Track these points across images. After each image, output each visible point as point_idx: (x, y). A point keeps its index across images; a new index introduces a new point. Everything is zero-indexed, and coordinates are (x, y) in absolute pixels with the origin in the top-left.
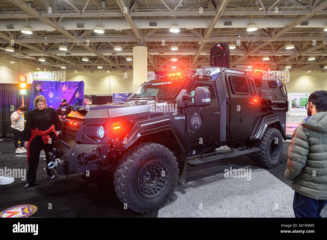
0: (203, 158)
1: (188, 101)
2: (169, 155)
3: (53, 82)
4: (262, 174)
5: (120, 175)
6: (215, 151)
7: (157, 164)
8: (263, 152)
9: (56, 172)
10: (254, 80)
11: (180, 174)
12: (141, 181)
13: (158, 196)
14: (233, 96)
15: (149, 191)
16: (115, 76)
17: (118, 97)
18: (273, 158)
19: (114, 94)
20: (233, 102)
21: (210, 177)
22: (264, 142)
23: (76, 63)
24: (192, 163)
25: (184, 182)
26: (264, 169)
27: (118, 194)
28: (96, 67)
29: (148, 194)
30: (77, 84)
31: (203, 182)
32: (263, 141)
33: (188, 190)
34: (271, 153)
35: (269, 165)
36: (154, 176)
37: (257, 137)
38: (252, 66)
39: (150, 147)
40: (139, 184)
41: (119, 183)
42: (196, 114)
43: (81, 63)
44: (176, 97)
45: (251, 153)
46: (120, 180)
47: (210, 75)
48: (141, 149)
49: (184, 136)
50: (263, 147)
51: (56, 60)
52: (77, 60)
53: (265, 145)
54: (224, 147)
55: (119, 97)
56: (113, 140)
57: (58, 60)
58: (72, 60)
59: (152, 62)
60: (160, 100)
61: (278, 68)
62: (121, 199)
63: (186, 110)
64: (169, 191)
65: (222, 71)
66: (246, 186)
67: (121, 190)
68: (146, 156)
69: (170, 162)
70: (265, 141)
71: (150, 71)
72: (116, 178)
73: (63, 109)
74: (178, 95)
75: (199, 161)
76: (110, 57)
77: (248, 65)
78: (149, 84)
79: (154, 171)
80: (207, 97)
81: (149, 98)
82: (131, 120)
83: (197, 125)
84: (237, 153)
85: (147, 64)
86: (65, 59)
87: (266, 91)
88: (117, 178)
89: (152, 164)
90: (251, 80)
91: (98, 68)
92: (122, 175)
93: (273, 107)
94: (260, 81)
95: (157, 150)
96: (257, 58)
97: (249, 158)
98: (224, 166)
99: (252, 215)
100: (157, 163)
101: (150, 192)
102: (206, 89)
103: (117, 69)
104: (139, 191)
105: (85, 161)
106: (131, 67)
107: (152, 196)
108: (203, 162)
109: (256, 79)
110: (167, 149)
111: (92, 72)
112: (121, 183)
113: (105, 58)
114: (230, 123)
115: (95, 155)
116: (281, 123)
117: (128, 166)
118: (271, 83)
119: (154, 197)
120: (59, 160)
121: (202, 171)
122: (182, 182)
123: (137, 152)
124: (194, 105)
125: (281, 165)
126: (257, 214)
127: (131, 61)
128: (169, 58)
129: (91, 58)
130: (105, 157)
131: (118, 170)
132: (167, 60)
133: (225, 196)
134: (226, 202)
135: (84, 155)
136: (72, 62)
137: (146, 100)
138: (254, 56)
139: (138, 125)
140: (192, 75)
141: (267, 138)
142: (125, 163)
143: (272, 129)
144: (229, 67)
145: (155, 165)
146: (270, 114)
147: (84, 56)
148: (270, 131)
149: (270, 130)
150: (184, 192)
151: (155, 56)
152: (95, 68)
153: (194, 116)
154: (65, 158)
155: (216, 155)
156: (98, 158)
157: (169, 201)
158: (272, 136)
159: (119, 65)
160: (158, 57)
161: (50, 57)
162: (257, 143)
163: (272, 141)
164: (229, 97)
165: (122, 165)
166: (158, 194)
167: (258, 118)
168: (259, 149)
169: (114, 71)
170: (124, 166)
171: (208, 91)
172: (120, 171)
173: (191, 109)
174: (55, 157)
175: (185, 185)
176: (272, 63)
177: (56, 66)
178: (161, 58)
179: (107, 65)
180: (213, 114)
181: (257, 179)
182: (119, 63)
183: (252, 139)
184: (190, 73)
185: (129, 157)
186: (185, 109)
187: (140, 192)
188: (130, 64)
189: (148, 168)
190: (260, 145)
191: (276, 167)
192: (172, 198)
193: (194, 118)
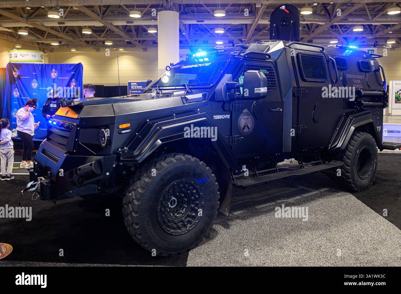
0: (257, 176)
1: (233, 92)
2: (203, 172)
3: (37, 65)
4: (345, 201)
5: (131, 201)
6: (275, 167)
7: (186, 185)
8: (347, 167)
9: (39, 196)
10: (336, 60)
11: (221, 200)
12: (163, 209)
13: (188, 232)
14: (302, 84)
15: (175, 223)
16: (132, 55)
17: (135, 87)
18: (362, 177)
19: (130, 83)
20: (302, 93)
21: (267, 205)
22: (349, 154)
23: (73, 38)
24: (239, 184)
25: (227, 211)
26: (348, 193)
27: (128, 229)
28: (104, 43)
29: (174, 228)
30: (72, 67)
31: (256, 212)
32: (347, 151)
33: (233, 223)
34: (359, 171)
35: (355, 187)
36: (182, 202)
37: (339, 145)
38: (337, 40)
39: (176, 160)
40: (159, 214)
41: (129, 213)
42: (245, 111)
43: (80, 37)
44: (216, 86)
45: (330, 169)
46: (131, 208)
47: (268, 53)
48: (162, 163)
49: (228, 144)
50: (347, 160)
51: (44, 33)
52: (75, 32)
53: (350, 158)
54: (290, 160)
55: (138, 87)
56: (120, 149)
57: (47, 33)
58: (67, 32)
59: (187, 35)
60: (193, 90)
61: (376, 43)
62: (132, 235)
63: (231, 105)
64: (205, 224)
65: (286, 46)
66: (320, 218)
67: (133, 223)
68: (169, 172)
69: (206, 182)
70: (351, 152)
71: (184, 48)
72: (125, 206)
73: (51, 105)
74: (219, 83)
75: (250, 180)
76: (123, 28)
77: (332, 38)
78: (177, 66)
79: (182, 195)
80: (261, 86)
81: (177, 88)
82: (148, 120)
83: (249, 128)
84: (309, 168)
85: (179, 38)
86: (57, 31)
87: (354, 76)
88: (127, 205)
89: (178, 185)
90: (331, 60)
91: (106, 44)
92: (134, 201)
93: (364, 102)
94: (345, 62)
95: (187, 164)
96: (344, 28)
97: (327, 177)
98: (289, 188)
99: (326, 259)
100: (186, 183)
101: (176, 225)
102: (262, 73)
103: (134, 46)
104: (159, 223)
105: (80, 180)
106: (155, 43)
107: (180, 231)
108: (257, 182)
109: (339, 58)
110: (201, 163)
111: (97, 50)
112: (133, 213)
113: (117, 30)
114: (298, 124)
115: (93, 172)
116: (375, 124)
117: (143, 188)
118: (361, 65)
119: (182, 233)
120: (43, 179)
121: (255, 195)
122: (225, 211)
123: (157, 167)
124: (242, 97)
125: (374, 187)
126: (333, 258)
127: (154, 33)
128: (212, 29)
129: (95, 30)
130: (108, 174)
131: (128, 194)
132: (209, 31)
133: (289, 232)
134: (289, 241)
135: (78, 171)
136: (67, 35)
137: (172, 91)
138: (339, 25)
139: (158, 128)
140: (240, 53)
141: (353, 147)
142: (138, 183)
143: (362, 133)
144: (298, 41)
145: (184, 187)
146: (358, 111)
147: (85, 27)
148: (359, 137)
149: (358, 135)
150: (227, 226)
151: (191, 26)
152: (101, 43)
153: (243, 114)
154: (51, 176)
155: (277, 172)
156: (97, 175)
157: (204, 239)
158: (361, 144)
159: (137, 39)
160: (195, 27)
161: (34, 28)
162: (339, 154)
163: (361, 151)
164: (296, 86)
165: (134, 186)
166: (188, 228)
167: (340, 117)
168: (341, 163)
169: (130, 48)
170: (137, 188)
171: (264, 76)
172: (131, 194)
173: (239, 103)
174: (36, 174)
175: (229, 215)
176: (367, 35)
177: (44, 42)
178: (199, 29)
179: (118, 39)
180: (272, 111)
181: (337, 207)
182: (137, 37)
183: (331, 148)
184: (237, 49)
185: (145, 175)
186: (230, 103)
187: (162, 226)
188: (154, 38)
189: (173, 191)
190: (344, 157)
191: (366, 189)
192: (209, 235)
193: (243, 117)
